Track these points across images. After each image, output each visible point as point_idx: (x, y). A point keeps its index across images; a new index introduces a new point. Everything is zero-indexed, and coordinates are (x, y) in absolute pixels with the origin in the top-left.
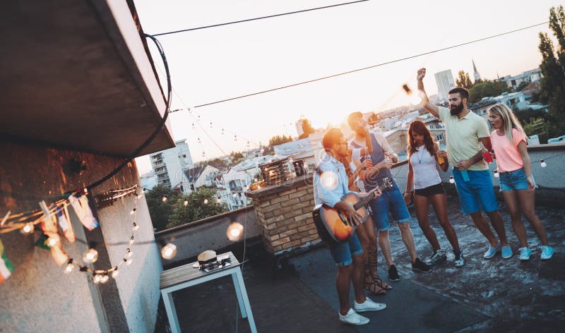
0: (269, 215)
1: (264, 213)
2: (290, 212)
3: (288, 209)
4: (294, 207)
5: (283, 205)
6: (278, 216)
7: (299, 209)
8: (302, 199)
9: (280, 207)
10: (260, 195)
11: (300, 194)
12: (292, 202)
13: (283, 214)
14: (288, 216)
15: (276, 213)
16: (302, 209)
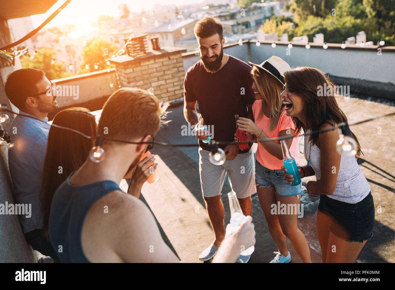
0: (132, 80)
1: (128, 78)
2: (148, 79)
3: (146, 76)
4: (152, 75)
5: (144, 73)
6: (139, 81)
7: (155, 77)
8: (158, 69)
9: (140, 74)
10: (126, 64)
11: (157, 65)
12: (150, 71)
13: (143, 80)
14: (146, 82)
15: (138, 79)
16: (158, 77)
